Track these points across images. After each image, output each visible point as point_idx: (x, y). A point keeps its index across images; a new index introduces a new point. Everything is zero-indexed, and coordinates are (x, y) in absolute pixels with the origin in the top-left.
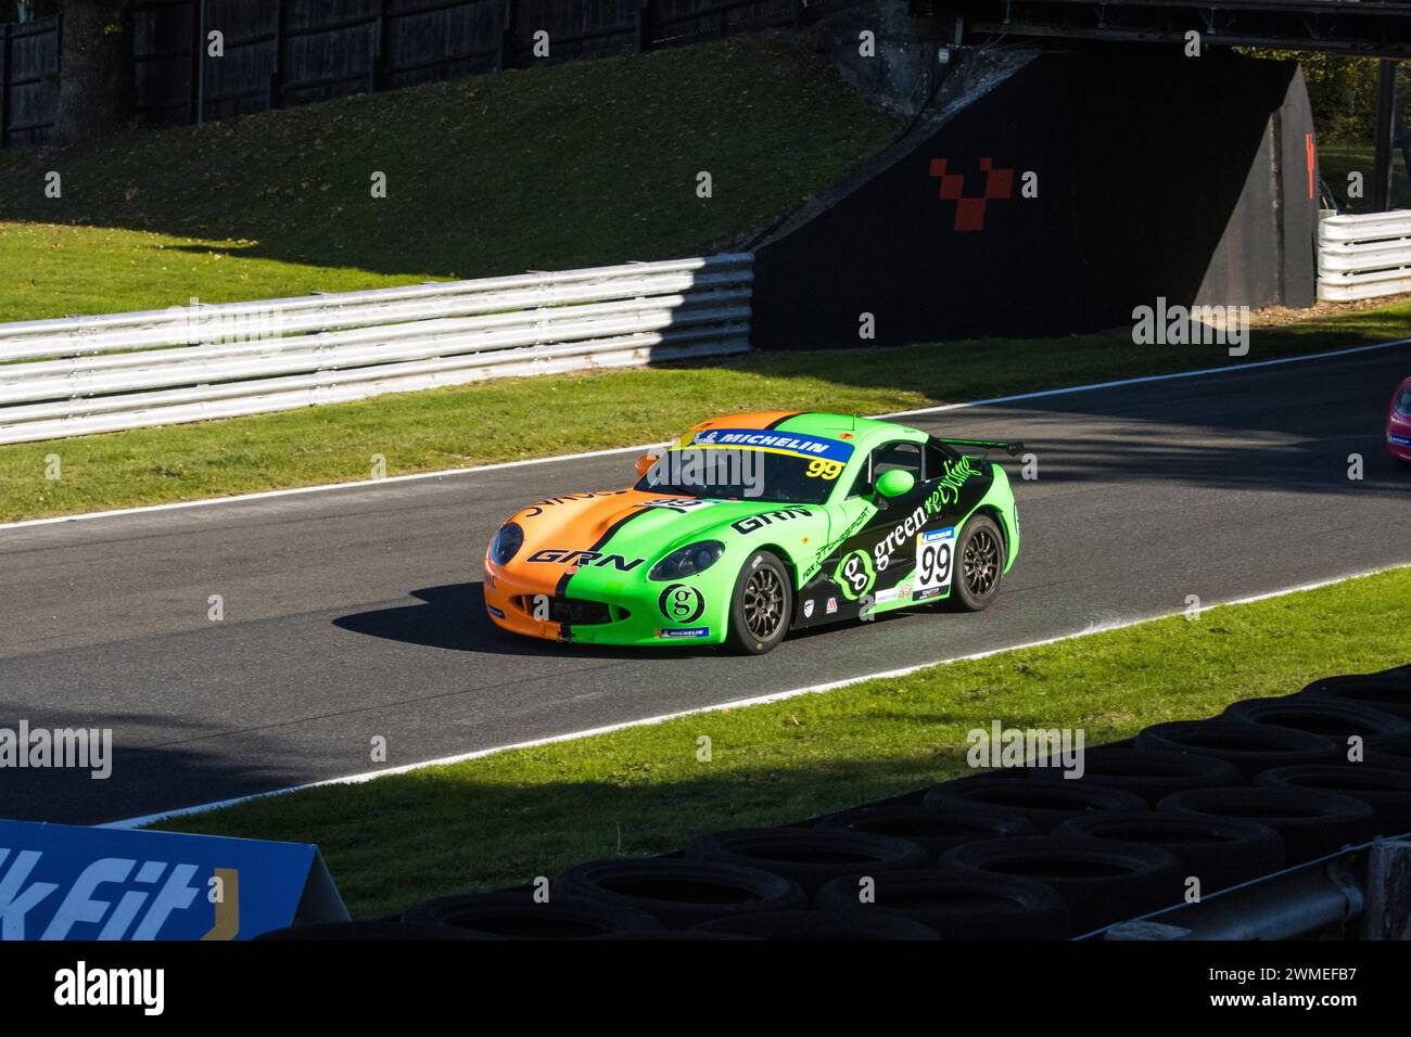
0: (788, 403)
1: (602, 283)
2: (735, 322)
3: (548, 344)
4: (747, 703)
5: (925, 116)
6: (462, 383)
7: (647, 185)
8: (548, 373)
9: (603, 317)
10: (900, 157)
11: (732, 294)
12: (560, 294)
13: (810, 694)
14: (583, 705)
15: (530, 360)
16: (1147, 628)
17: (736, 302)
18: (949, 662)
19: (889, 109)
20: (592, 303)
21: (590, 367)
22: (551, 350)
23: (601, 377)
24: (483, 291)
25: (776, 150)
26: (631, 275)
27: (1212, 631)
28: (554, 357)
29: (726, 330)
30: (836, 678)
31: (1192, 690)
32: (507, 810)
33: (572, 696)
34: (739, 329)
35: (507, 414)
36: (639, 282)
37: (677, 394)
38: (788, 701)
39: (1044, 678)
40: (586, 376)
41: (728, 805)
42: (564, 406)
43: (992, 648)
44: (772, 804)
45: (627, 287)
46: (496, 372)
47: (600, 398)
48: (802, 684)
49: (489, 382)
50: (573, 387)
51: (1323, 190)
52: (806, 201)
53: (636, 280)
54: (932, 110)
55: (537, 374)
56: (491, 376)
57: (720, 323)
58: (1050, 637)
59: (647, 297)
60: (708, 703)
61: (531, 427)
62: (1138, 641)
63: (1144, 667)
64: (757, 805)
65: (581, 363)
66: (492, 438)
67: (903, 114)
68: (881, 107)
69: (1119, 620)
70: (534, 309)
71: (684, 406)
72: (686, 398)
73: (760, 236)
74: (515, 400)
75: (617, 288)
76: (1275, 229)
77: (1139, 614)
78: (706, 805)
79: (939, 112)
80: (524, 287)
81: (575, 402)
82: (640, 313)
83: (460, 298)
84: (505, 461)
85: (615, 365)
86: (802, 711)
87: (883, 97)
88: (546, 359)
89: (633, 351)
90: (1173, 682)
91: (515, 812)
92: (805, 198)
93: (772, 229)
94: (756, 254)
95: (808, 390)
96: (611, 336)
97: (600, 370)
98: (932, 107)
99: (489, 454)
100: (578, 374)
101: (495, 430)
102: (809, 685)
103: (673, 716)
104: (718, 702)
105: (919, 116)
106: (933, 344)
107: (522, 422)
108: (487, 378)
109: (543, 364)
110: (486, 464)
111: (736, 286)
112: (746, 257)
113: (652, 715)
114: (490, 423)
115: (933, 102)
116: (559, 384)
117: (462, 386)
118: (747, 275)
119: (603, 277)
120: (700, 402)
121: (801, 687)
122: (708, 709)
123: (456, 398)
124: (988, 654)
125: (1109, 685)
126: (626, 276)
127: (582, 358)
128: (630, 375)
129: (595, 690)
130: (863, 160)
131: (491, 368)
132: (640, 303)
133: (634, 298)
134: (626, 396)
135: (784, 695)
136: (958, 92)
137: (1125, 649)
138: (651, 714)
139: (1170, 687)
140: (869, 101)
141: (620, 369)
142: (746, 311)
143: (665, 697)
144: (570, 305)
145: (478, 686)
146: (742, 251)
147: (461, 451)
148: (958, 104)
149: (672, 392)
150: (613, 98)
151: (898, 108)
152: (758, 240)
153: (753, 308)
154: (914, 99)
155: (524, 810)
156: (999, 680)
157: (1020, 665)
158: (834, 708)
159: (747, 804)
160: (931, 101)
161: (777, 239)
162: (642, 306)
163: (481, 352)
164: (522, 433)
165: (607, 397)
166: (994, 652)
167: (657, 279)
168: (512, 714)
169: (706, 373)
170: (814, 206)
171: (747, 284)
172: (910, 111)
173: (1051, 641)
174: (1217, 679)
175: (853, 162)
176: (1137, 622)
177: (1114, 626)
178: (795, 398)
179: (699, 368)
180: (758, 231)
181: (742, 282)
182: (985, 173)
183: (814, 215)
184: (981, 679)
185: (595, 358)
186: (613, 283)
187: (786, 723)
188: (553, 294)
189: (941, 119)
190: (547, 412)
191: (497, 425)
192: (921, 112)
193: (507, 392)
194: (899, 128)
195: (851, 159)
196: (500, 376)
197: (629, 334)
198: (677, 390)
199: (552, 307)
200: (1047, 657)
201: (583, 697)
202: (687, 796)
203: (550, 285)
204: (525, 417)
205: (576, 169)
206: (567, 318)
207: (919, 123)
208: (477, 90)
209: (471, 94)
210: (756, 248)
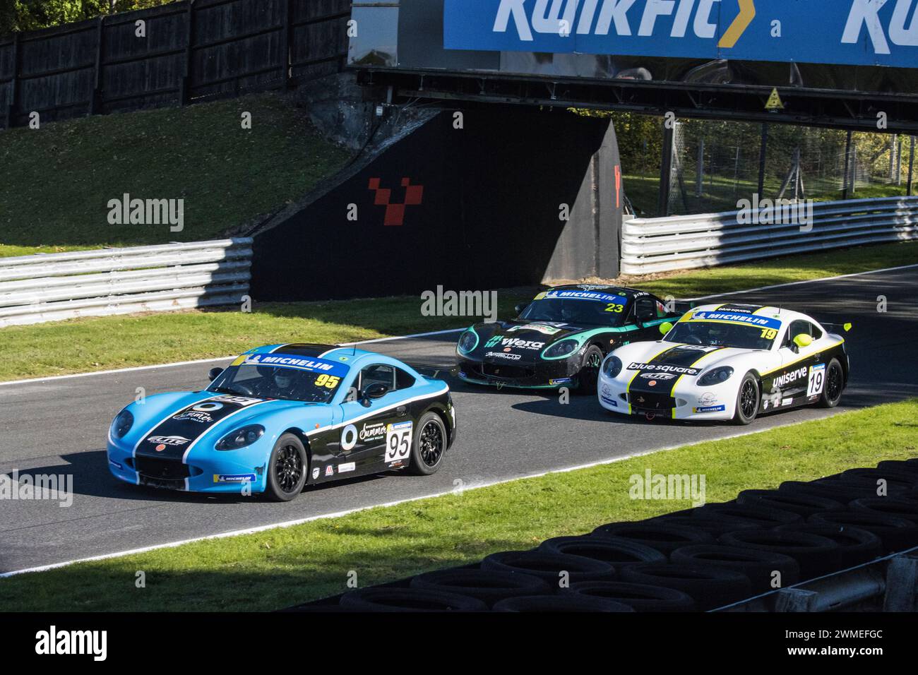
0: (273, 336)
1: (154, 255)
2: (240, 282)
3: (117, 295)
4: (236, 533)
5: (366, 150)
6: (60, 320)
7: (185, 192)
8: (117, 314)
9: (153, 278)
10: (350, 176)
11: (238, 264)
12: (126, 262)
13: (278, 528)
14: (130, 534)
15: (106, 305)
16: (501, 487)
17: (241, 270)
18: (370, 508)
19: (343, 145)
20: (147, 268)
21: (144, 310)
22: (119, 299)
23: (152, 317)
24: (75, 260)
25: (269, 171)
26: (172, 251)
27: (543, 490)
28: (121, 304)
29: (234, 288)
30: (296, 517)
31: (527, 529)
32: (76, 603)
33: (123, 527)
34: (242, 287)
35: (89, 340)
36: (178, 255)
37: (201, 330)
38: (265, 532)
39: (432, 519)
40: (142, 316)
41: (221, 601)
42: (126, 336)
43: (399, 499)
44: (249, 601)
45: (170, 259)
46: (83, 313)
47: (150, 332)
48: (273, 521)
49: (78, 319)
50: (133, 324)
51: (626, 202)
52: (287, 205)
53: (175, 254)
54: (370, 146)
55: (110, 314)
56: (79, 316)
57: (230, 283)
58: (437, 492)
59: (183, 265)
60: (211, 533)
61: (104, 349)
62: (494, 496)
63: (498, 513)
64: (239, 601)
65: (139, 308)
66: (78, 356)
67: (352, 149)
68: (338, 143)
69: (482, 481)
70: (109, 272)
71: (205, 338)
72: (206, 332)
73: (257, 227)
74: (94, 331)
75: (163, 259)
76: (594, 227)
77: (496, 478)
78: (206, 601)
79: (375, 148)
80: (102, 257)
81: (134, 333)
82: (178, 276)
83: (60, 264)
84: (86, 371)
85: (161, 309)
86: (273, 539)
87: (339, 136)
88: (116, 305)
89: (172, 301)
90: (517, 523)
91: (81, 603)
92: (287, 202)
93: (265, 223)
94: (255, 238)
95: (286, 327)
96: (159, 291)
97: (151, 313)
98: (371, 144)
99: (75, 366)
100: (137, 315)
101: (81, 351)
102: (278, 522)
103: (187, 541)
104: (218, 533)
105: (363, 150)
106: (369, 299)
107: (99, 346)
108: (76, 316)
109: (114, 308)
110: (74, 373)
111: (241, 259)
112: (248, 240)
113: (175, 541)
114: (77, 346)
115: (371, 141)
116: (124, 322)
117: (60, 322)
118: (248, 252)
119: (154, 252)
120: (215, 335)
121: (273, 523)
122: (211, 537)
123: (57, 329)
124: (396, 503)
125: (474, 525)
126: (169, 251)
127: (140, 304)
128: (171, 316)
129: (138, 523)
130: (325, 178)
131: (80, 310)
132: (178, 269)
133: (174, 266)
134: (167, 330)
135: (261, 529)
136: (388, 135)
137: (485, 501)
138: (173, 539)
139: (515, 527)
140: (330, 140)
141: (164, 312)
142: (247, 275)
143: (183, 529)
144: (132, 270)
145: (61, 520)
146: (245, 236)
147: (58, 364)
148: (388, 143)
149: (197, 328)
150: (164, 135)
151: (349, 145)
152: (256, 229)
153: (251, 274)
154: (360, 139)
155: (87, 602)
156: (402, 520)
157: (417, 510)
158: (293, 537)
159: (232, 601)
160: (370, 140)
161: (268, 228)
162: (179, 271)
163: (73, 300)
164: (98, 354)
165: (155, 330)
166: (399, 502)
167: (190, 254)
168: (83, 539)
169: (220, 315)
170: (293, 207)
171: (248, 258)
172: (357, 146)
173: (437, 495)
174: (545, 521)
175: (319, 179)
176: (495, 483)
177: (479, 486)
178: (277, 333)
179: (216, 312)
180: (256, 223)
181: (245, 256)
182: (405, 187)
183: (292, 214)
184: (390, 520)
185: (148, 305)
186: (161, 256)
187: (261, 547)
188: (121, 262)
189: (376, 152)
190: (115, 340)
191: (82, 348)
192: (365, 147)
193: (90, 326)
194: (350, 157)
195: (318, 177)
196: (85, 315)
197: (170, 289)
198: (200, 327)
199: (120, 271)
200: (434, 506)
201: (130, 528)
202: (194, 594)
203: (120, 256)
204: (101, 343)
205: (139, 181)
206: (130, 278)
207: (362, 155)
208: (76, 128)
209: (72, 131)
210: (254, 234)
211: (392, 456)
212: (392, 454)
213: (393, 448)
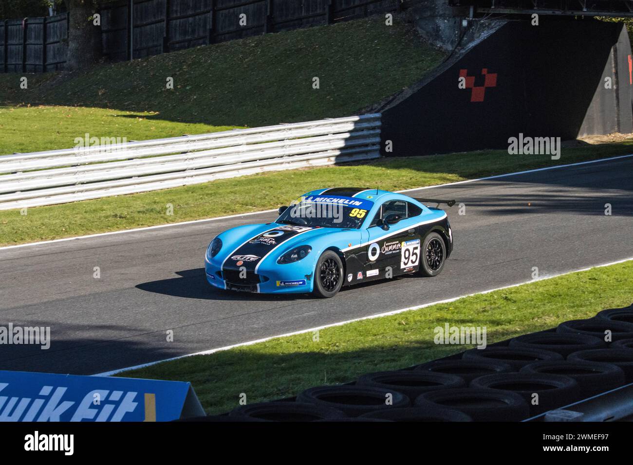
0: (398, 180)
1: (314, 128)
2: (373, 144)
3: (289, 156)
4: (382, 315)
5: (457, 50)
6: (251, 174)
7: (333, 84)
8: (290, 169)
9: (314, 143)
10: (446, 69)
11: (372, 132)
12: (295, 133)
13: (410, 311)
14: (309, 318)
15: (282, 163)
16: (561, 278)
17: (374, 136)
18: (472, 295)
19: (441, 47)
20: (309, 137)
21: (308, 166)
22: (291, 159)
23: (314, 171)
24: (260, 133)
25: (390, 67)
26: (327, 124)
27: (590, 279)
28: (292, 162)
29: (369, 148)
30: (422, 303)
31: (581, 306)
32: (275, 365)
33: (303, 313)
34: (375, 147)
35: (272, 187)
36: (330, 127)
37: (348, 178)
38: (401, 314)
39: (515, 302)
40: (307, 170)
41: (374, 361)
42: (297, 184)
43: (491, 289)
44: (394, 360)
45: (325, 130)
46: (266, 169)
47: (313, 180)
48: (406, 306)
49: (263, 173)
50: (301, 175)
52: (404, 90)
53: (329, 126)
54: (460, 48)
55: (285, 169)
56: (264, 171)
57: (367, 145)
58: (517, 283)
59: (334, 134)
60: (364, 316)
61: (283, 193)
62: (557, 285)
63: (560, 296)
64: (387, 361)
65: (304, 164)
66: (265, 198)
67: (447, 50)
68: (437, 46)
69: (548, 275)
70: (283, 140)
71: (351, 183)
72: (352, 179)
73: (383, 106)
74: (275, 181)
75: (320, 130)
76: (615, 98)
77: (557, 272)
78: (364, 361)
79: (463, 48)
80: (278, 130)
81: (302, 182)
82: (331, 141)
83: (250, 136)
84: (271, 209)
85: (320, 165)
86: (407, 318)
87: (438, 42)
88: (289, 163)
89: (328, 158)
90: (573, 302)
91: (279, 366)
92: (404, 88)
93: (389, 103)
94: (382, 114)
95: (407, 174)
96: (318, 152)
97: (313, 167)
98: (460, 46)
99: (263, 206)
100: (304, 169)
101: (267, 195)
102: (409, 307)
103: (349, 322)
104: (369, 315)
105: (454, 50)
106: (462, 153)
107: (279, 191)
108: (262, 171)
109: (287, 165)
110: (263, 210)
111: (374, 128)
112: (378, 115)
113: (339, 322)
114: (264, 192)
115: (460, 44)
116: (295, 174)
117: (251, 176)
118: (378, 123)
119: (314, 125)
120: (358, 181)
121: (406, 308)
122: (364, 318)
123: (249, 181)
124: (490, 291)
125: (544, 304)
126: (324, 125)
127: (305, 162)
128: (327, 169)
129: (313, 311)
130: (429, 71)
131: (264, 167)
132: (330, 137)
133: (327, 135)
134: (325, 179)
135: (399, 311)
136: (472, 39)
137: (551, 288)
138: (339, 320)
139: (572, 305)
140: (431, 44)
141: (322, 166)
142: (378, 140)
143: (345, 313)
144: (299, 138)
145: (261, 310)
146: (376, 112)
147: (251, 205)
148: (471, 45)
149: (345, 176)
150: (317, 45)
151: (445, 47)
152: (383, 108)
153: (381, 138)
154: (452, 43)
155: (283, 365)
156: (495, 303)
157: (504, 296)
158: (421, 317)
159: (382, 361)
160: (459, 44)
161: (392, 107)
162: (331, 138)
163: (259, 160)
164: (279, 196)
165: (317, 179)
166: (492, 290)
167: (338, 126)
168: (277, 322)
169: (360, 167)
170: (408, 92)
171: (378, 127)
172: (450, 48)
173: (518, 285)
174: (593, 301)
175: (425, 72)
176: (557, 276)
178: (401, 178)
179: (358, 165)
180: (383, 104)
181: (376, 127)
182: (485, 75)
183: (408, 96)
184: (486, 303)
185: (311, 162)
186: (318, 128)
187: (400, 324)
188: (291, 133)
189: (464, 51)
190: (290, 186)
191: (267, 193)
192: (456, 48)
193: (272, 178)
194: (445, 56)
195: (425, 70)
196: (269, 170)
197: (325, 151)
198: (347, 176)
199: (291, 139)
200: (515, 292)
201: (308, 314)
202: (355, 357)
203: (290, 129)
204: (280, 189)
205: (301, 77)
206: (297, 144)
207: (454, 53)
208: (256, 42)
209: (253, 45)
210: (382, 111)
211: (405, 264)
212: (406, 262)
213: (406, 258)
